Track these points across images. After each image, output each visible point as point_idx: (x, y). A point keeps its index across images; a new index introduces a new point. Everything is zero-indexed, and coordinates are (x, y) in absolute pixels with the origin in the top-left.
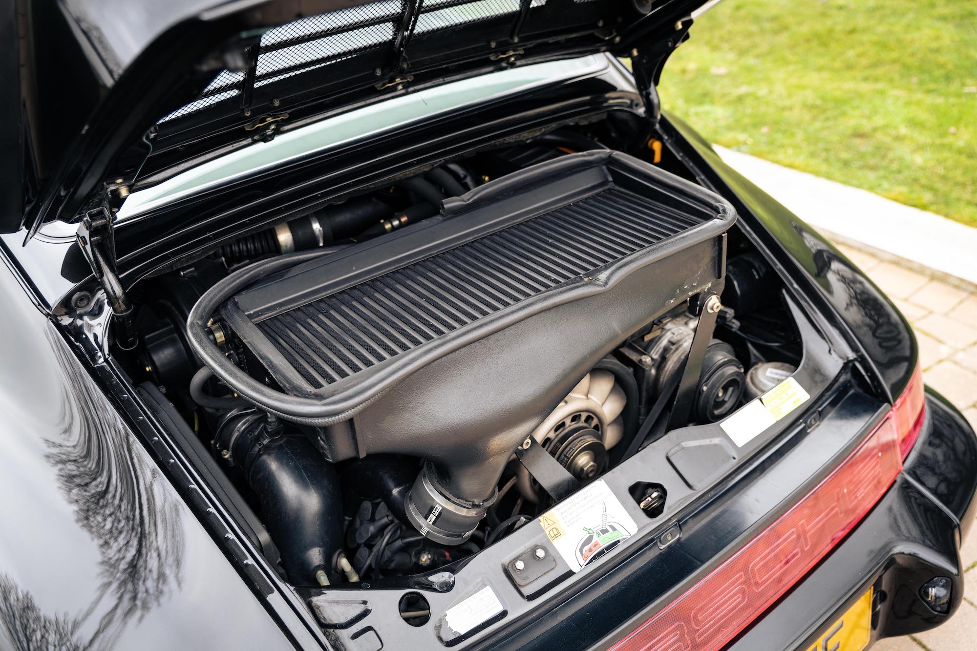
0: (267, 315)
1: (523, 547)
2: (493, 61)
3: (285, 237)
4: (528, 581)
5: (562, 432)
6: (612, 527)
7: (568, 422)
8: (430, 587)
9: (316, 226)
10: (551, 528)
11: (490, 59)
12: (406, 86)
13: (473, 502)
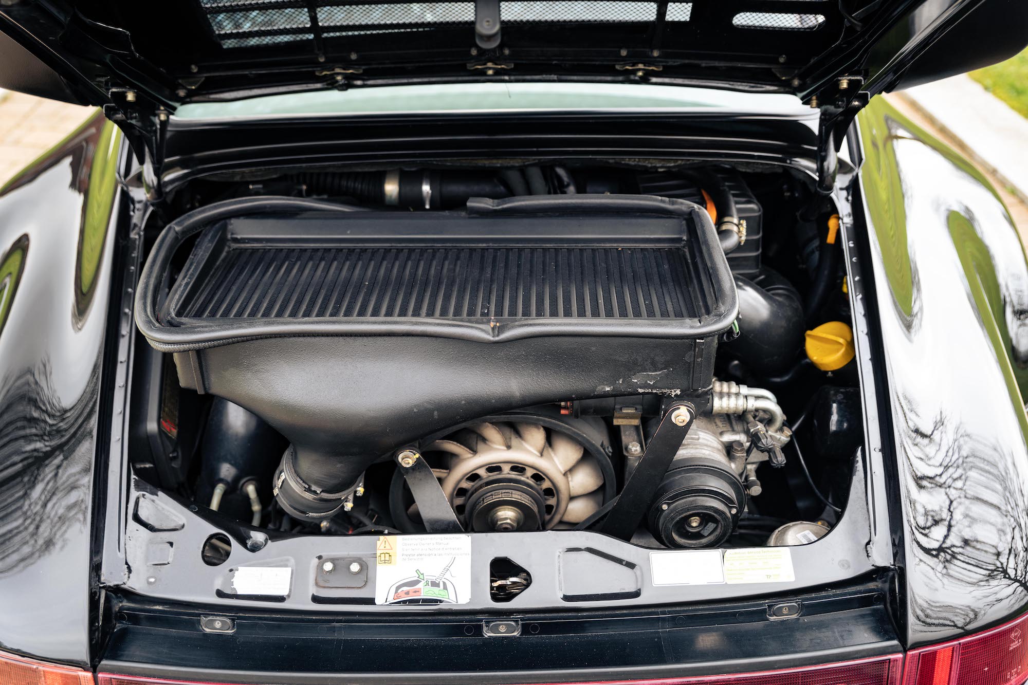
0: (252, 245)
1: (346, 553)
2: (617, 70)
3: (391, 188)
4: (327, 585)
5: (495, 476)
6: (444, 584)
7: (506, 468)
8: (243, 541)
9: (426, 188)
10: (385, 552)
11: (615, 67)
12: (498, 72)
13: (310, 487)
